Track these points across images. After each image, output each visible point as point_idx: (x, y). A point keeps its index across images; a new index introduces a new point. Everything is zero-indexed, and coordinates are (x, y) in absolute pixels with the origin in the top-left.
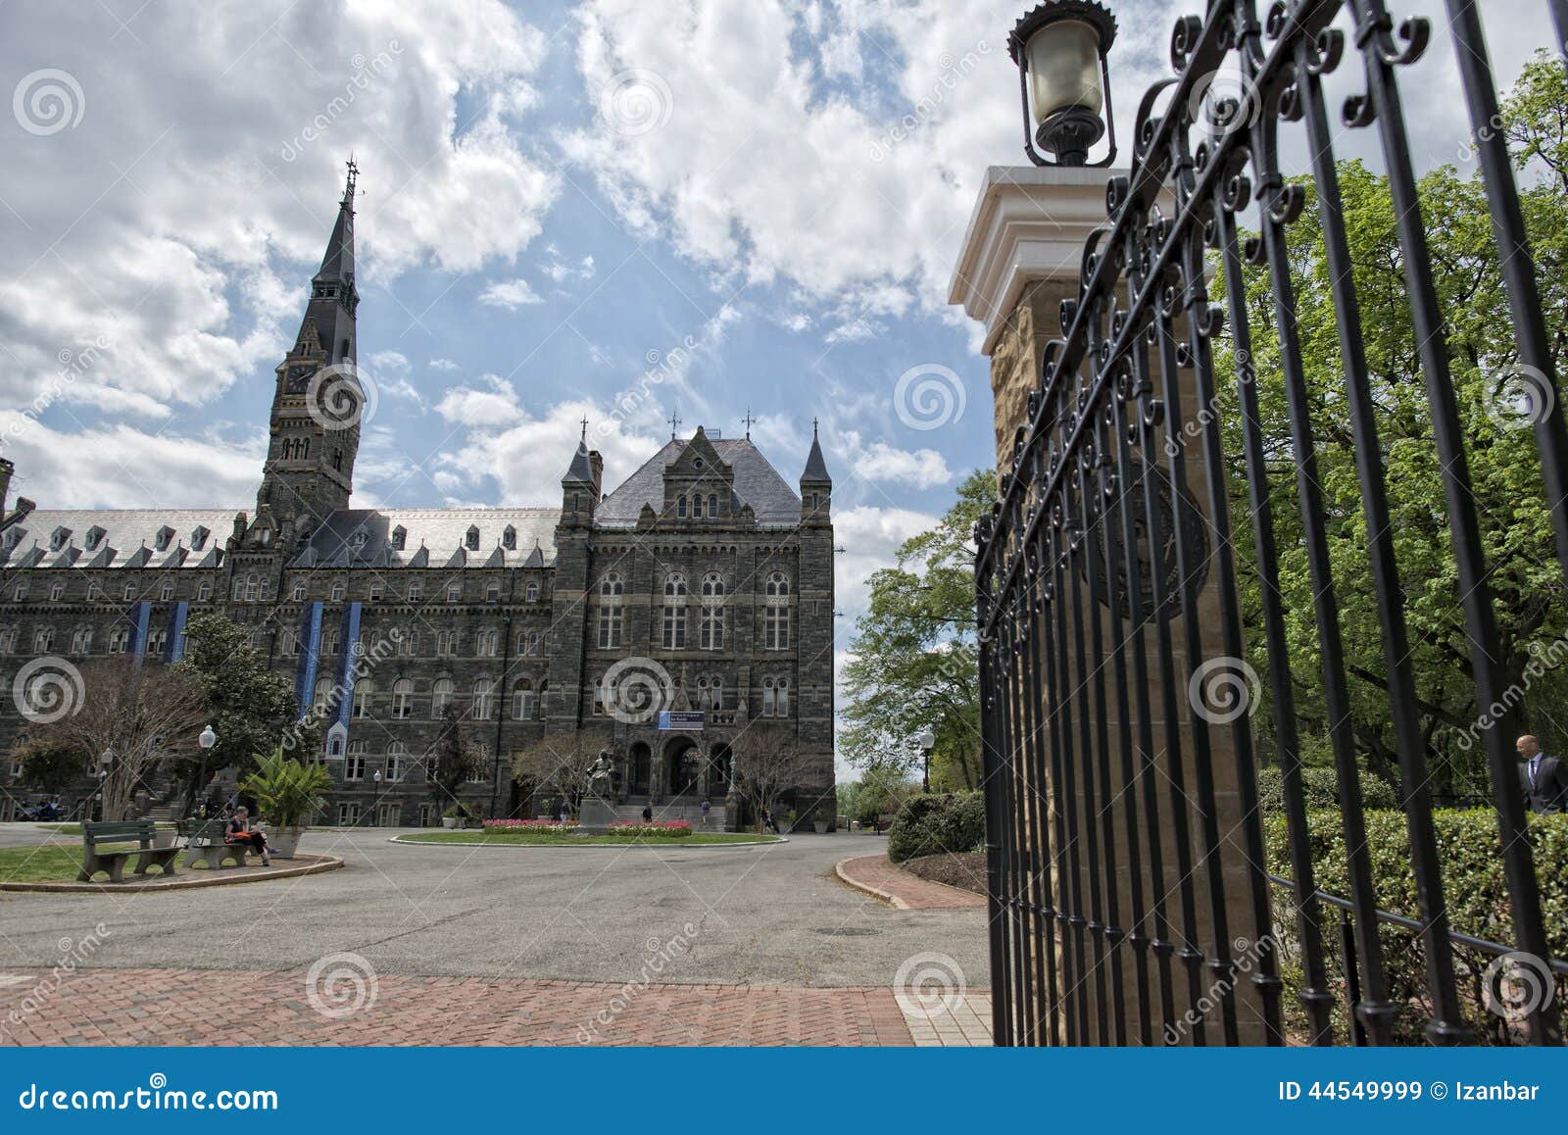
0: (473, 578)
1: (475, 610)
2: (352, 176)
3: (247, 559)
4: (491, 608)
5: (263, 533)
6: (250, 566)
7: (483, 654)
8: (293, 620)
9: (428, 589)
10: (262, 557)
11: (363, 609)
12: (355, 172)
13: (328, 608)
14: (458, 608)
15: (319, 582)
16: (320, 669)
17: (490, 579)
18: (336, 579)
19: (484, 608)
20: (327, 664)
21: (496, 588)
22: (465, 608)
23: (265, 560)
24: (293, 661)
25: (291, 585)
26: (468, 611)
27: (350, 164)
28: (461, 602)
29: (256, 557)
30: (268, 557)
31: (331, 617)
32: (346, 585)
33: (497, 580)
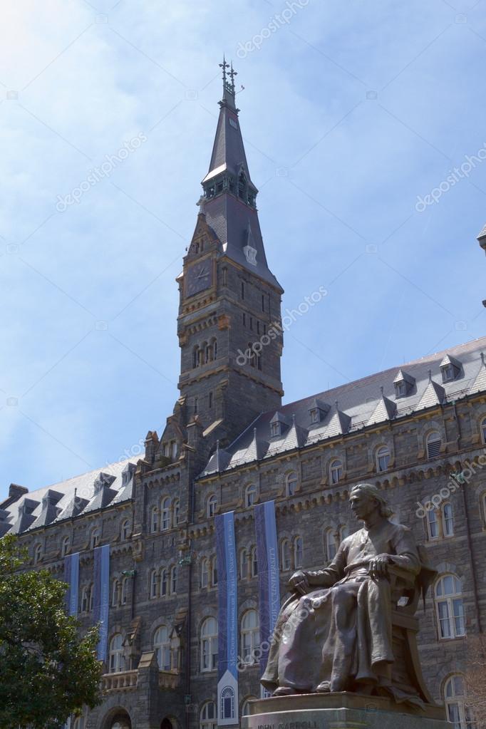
0: (405, 432)
1: (412, 475)
2: (228, 77)
3: (156, 481)
4: (433, 466)
5: (172, 448)
6: (161, 488)
7: (437, 537)
8: (207, 542)
9: (350, 463)
10: (169, 474)
11: (277, 509)
12: (232, 74)
13: (240, 517)
14: (390, 477)
15: (229, 489)
16: (242, 598)
17: (426, 427)
18: (246, 480)
19: (424, 468)
20: (249, 591)
21: (437, 437)
22: (398, 474)
23: (173, 476)
24: (213, 594)
25: (203, 500)
26: (404, 478)
27: (224, 66)
28: (394, 467)
29: (163, 476)
30: (175, 472)
31: (246, 528)
32: (257, 484)
33: (435, 425)
